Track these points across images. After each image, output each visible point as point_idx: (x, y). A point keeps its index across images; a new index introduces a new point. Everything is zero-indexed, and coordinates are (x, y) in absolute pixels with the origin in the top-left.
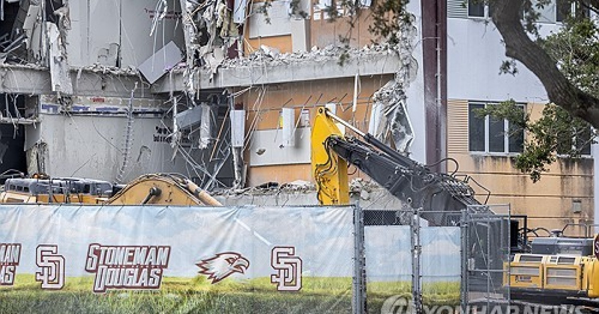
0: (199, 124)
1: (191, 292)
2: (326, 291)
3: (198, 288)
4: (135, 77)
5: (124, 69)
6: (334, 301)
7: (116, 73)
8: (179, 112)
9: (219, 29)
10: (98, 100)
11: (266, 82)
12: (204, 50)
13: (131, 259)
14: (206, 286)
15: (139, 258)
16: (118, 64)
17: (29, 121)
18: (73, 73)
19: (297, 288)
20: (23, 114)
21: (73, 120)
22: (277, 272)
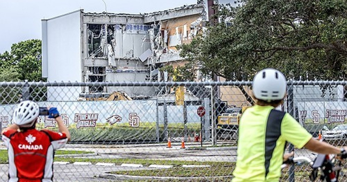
0: (157, 74)
1: (104, 128)
2: (147, 127)
3: (107, 127)
4: (138, 60)
5: (134, 57)
6: (150, 130)
7: (131, 59)
8: (152, 70)
9: (160, 44)
10: (126, 68)
11: (171, 61)
12: (156, 51)
13: (87, 118)
14: (109, 126)
15: (89, 118)
16: (133, 56)
17: (102, 75)
18: (116, 59)
19: (137, 126)
20: (100, 73)
21: (116, 74)
22: (131, 121)
